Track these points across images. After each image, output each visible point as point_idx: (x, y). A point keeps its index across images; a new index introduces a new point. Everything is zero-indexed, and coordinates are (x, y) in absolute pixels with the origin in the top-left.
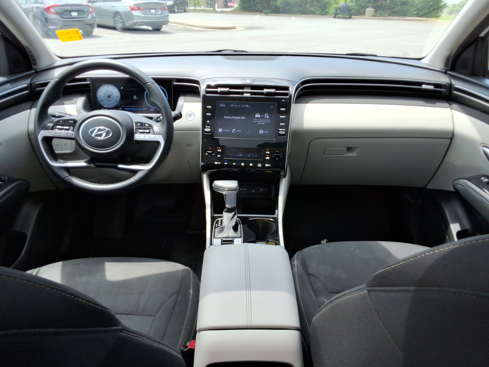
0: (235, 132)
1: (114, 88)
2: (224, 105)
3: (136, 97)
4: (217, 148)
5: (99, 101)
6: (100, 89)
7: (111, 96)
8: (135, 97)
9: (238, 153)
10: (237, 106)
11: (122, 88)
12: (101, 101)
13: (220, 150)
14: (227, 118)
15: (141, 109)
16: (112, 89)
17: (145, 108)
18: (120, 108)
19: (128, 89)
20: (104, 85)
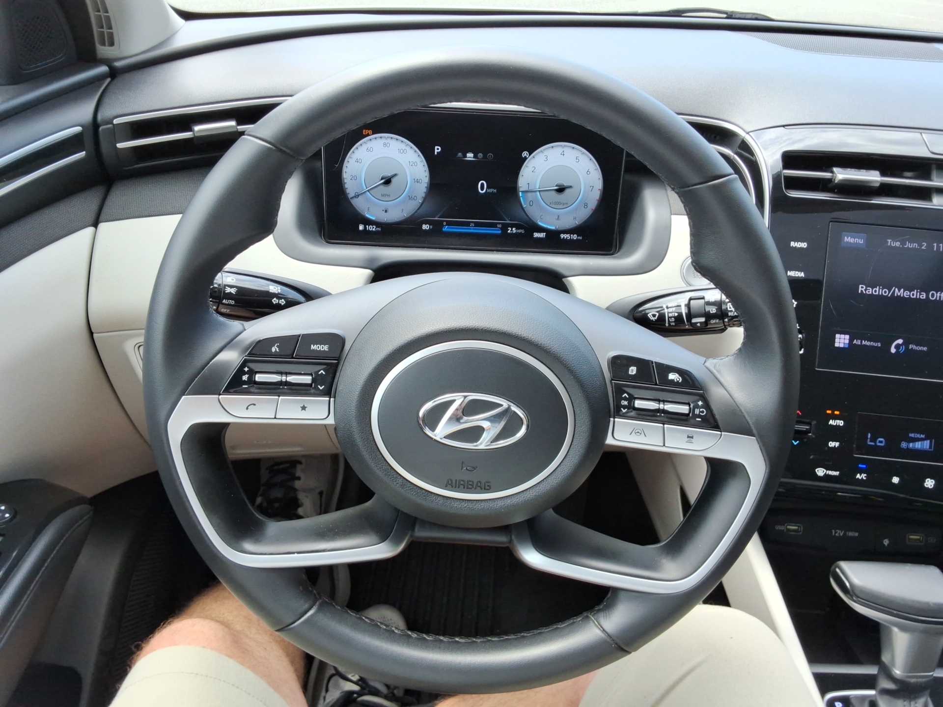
0: (902, 350)
1: (408, 149)
2: (861, 241)
3: (488, 187)
4: (829, 412)
5: (350, 196)
6: (356, 152)
7: (394, 180)
8: (482, 185)
9: (912, 435)
10: (915, 245)
11: (437, 149)
12: (357, 196)
13: (841, 423)
14: (870, 291)
15: (500, 232)
16: (402, 151)
17: (514, 229)
18: (425, 227)
19: (460, 154)
20: (373, 134)
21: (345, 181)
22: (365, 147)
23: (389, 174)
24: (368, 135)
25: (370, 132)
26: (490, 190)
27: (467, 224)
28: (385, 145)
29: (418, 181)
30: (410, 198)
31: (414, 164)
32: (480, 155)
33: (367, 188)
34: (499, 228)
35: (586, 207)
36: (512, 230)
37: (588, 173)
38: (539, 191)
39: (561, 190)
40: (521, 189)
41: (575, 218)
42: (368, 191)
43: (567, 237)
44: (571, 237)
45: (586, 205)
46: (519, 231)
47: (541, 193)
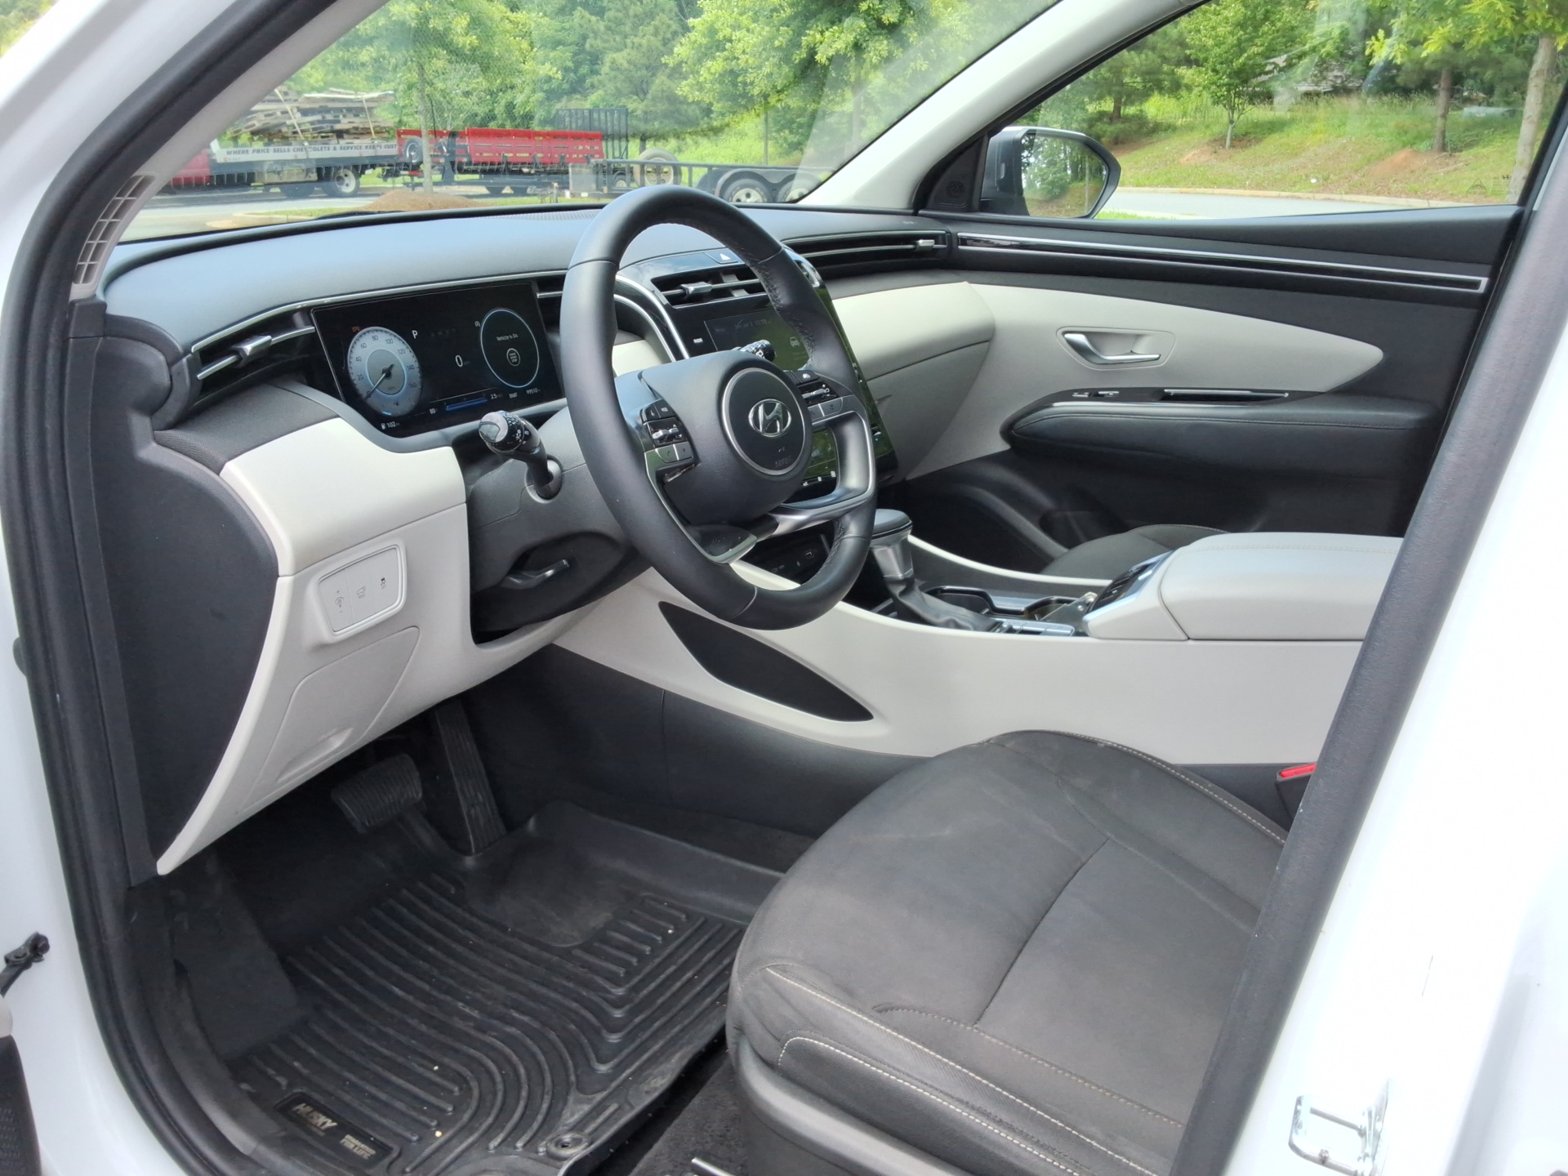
1: (392, 338)
2: (724, 330)
3: (463, 360)
5: (364, 397)
6: (353, 350)
7: (393, 371)
8: (459, 359)
10: (748, 324)
11: (415, 334)
15: (486, 400)
16: (389, 342)
17: (495, 395)
18: (432, 411)
19: (433, 334)
20: (362, 329)
21: (355, 382)
22: (359, 344)
23: (388, 366)
24: (358, 332)
25: (357, 328)
26: (466, 363)
27: (459, 400)
28: (374, 338)
29: (411, 368)
30: (411, 385)
31: (402, 352)
33: (375, 385)
34: (484, 396)
42: (376, 387)
43: (531, 392)
44: (533, 390)
46: (499, 396)
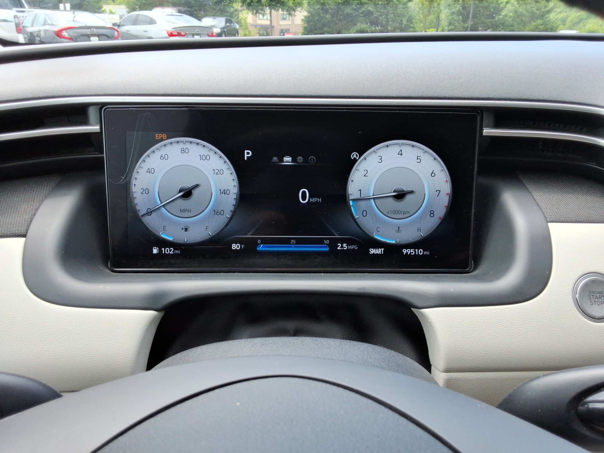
1: (211, 154)
3: (311, 196)
5: (141, 213)
6: (147, 160)
7: (195, 192)
8: (304, 194)
11: (247, 154)
12: (149, 213)
15: (328, 249)
16: (204, 158)
17: (344, 245)
18: (235, 247)
19: (275, 159)
20: (167, 139)
21: (135, 195)
22: (158, 154)
23: (189, 186)
24: (162, 140)
25: (164, 136)
26: (314, 200)
27: (287, 242)
28: (183, 151)
29: (225, 192)
30: (216, 212)
31: (219, 172)
32: (300, 159)
33: (161, 203)
34: (326, 244)
35: (432, 215)
36: (342, 247)
37: (433, 175)
38: (374, 198)
39: (400, 196)
40: (351, 198)
41: (419, 230)
42: (163, 206)
43: (411, 253)
44: (415, 252)
45: (432, 213)
46: (351, 247)
47: (377, 201)
